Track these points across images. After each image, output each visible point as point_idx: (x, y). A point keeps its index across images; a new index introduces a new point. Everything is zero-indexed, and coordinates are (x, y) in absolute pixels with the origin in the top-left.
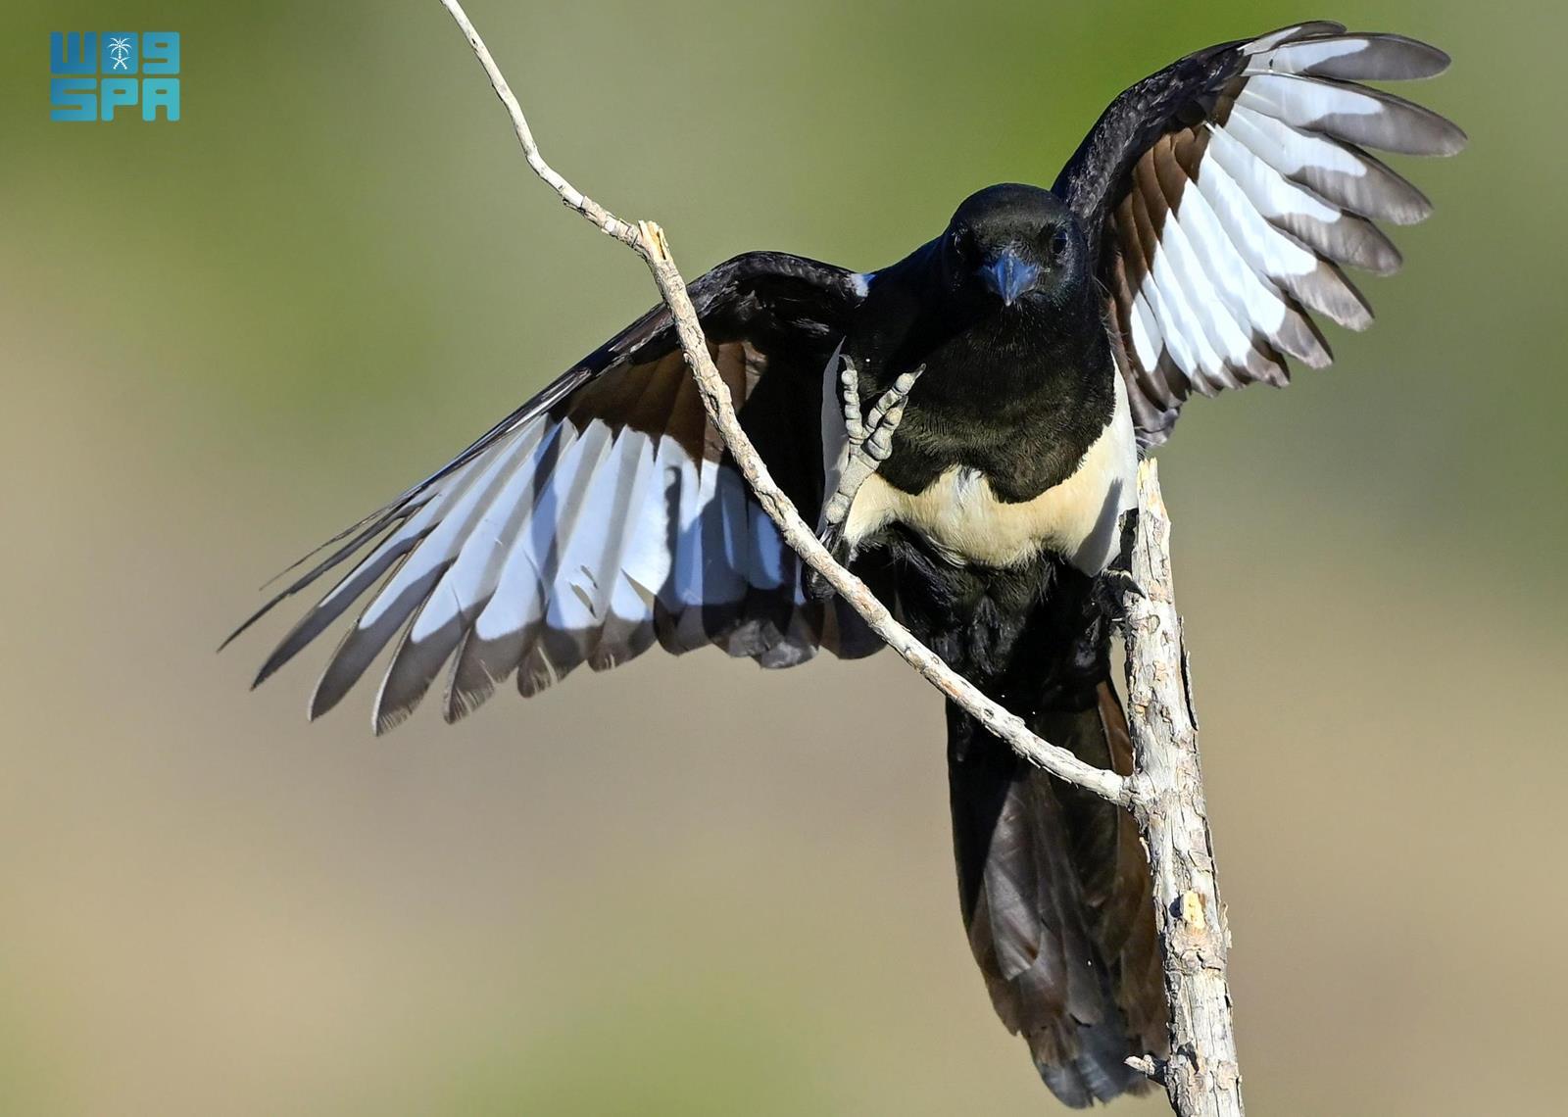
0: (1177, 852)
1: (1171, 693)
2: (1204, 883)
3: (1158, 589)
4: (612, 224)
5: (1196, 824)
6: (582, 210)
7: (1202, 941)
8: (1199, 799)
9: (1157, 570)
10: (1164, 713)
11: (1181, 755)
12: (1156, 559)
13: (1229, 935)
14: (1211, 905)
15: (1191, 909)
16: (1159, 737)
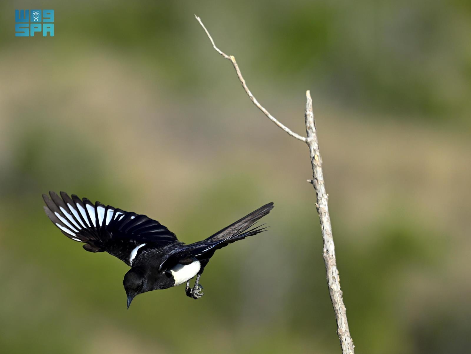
0: (314, 149)
1: (312, 125)
2: (318, 153)
3: (310, 110)
4: (226, 56)
5: (317, 145)
6: (222, 55)
7: (318, 162)
8: (317, 141)
9: (310, 107)
10: (311, 128)
11: (314, 135)
12: (310, 105)
13: (322, 161)
14: (319, 157)
15: (316, 158)
16: (311, 132)
